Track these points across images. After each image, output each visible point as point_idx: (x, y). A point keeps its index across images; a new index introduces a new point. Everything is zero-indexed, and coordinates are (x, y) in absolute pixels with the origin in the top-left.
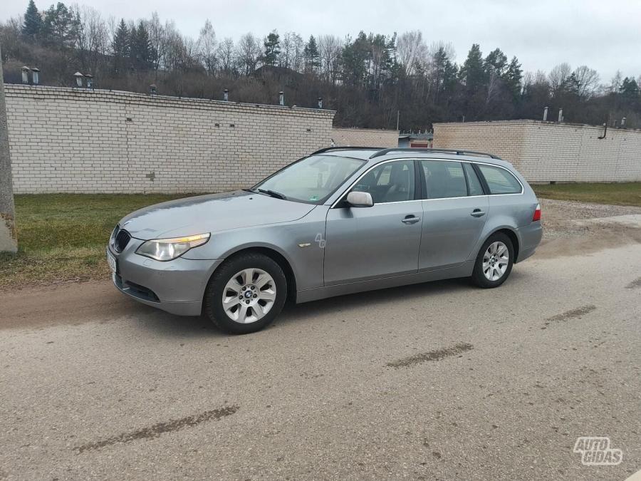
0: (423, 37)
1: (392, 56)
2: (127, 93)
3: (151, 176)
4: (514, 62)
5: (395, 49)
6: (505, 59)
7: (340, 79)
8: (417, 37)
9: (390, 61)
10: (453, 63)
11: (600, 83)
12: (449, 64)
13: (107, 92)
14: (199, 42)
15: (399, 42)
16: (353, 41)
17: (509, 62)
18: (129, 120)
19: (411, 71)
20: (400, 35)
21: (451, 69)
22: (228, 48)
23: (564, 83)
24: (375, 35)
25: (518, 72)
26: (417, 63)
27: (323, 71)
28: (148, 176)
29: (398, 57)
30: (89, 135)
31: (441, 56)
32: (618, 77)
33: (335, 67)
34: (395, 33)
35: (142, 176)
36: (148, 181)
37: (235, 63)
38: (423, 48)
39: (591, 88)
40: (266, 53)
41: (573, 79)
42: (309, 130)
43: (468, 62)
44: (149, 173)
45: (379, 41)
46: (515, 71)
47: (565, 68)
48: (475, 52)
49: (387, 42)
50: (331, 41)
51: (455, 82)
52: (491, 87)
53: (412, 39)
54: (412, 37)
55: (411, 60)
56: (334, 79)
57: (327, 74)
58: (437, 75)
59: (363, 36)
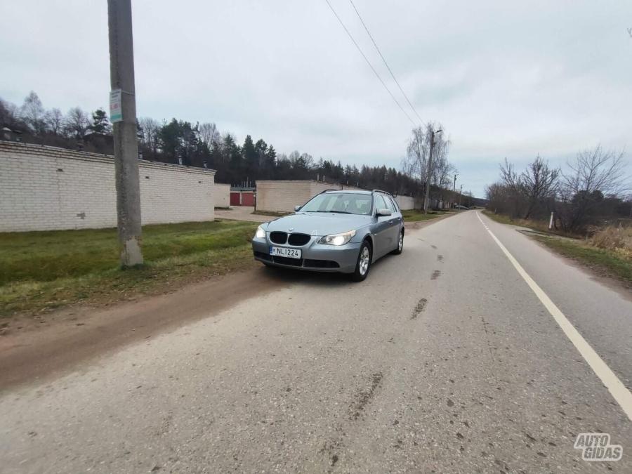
0: (217, 127)
1: (197, 136)
2: (58, 149)
3: (82, 216)
4: (271, 147)
5: (199, 132)
6: (266, 145)
7: (160, 148)
8: (213, 126)
9: (196, 140)
10: (237, 145)
11: (314, 162)
12: (234, 146)
13: (39, 146)
14: (24, 108)
15: (201, 128)
16: (168, 124)
17: (268, 147)
18: (60, 170)
19: (211, 148)
20: (201, 123)
21: (236, 149)
22: (57, 116)
23: (297, 161)
24: (184, 122)
25: (274, 153)
26: (214, 143)
27: (146, 141)
28: (78, 215)
29: (201, 137)
30: (20, 182)
31: (229, 140)
32: (321, 160)
33: (156, 139)
34: (198, 123)
35: (73, 215)
36: (79, 220)
37: (65, 129)
38: (218, 134)
39: (310, 165)
40: (95, 124)
41: (301, 159)
42: (200, 182)
43: (245, 145)
44: (79, 213)
45: (187, 126)
46: (272, 153)
47: (297, 153)
48: (249, 140)
49: (193, 127)
50: (150, 122)
51: (239, 157)
52: (261, 161)
53: (209, 128)
54: (209, 127)
55: (210, 140)
56: (155, 148)
57: (149, 143)
58: (228, 151)
59: (175, 122)
